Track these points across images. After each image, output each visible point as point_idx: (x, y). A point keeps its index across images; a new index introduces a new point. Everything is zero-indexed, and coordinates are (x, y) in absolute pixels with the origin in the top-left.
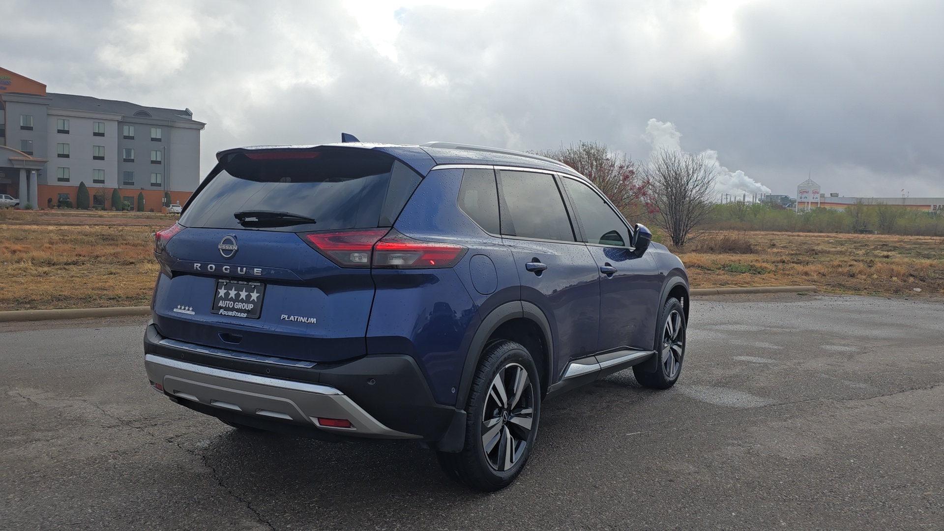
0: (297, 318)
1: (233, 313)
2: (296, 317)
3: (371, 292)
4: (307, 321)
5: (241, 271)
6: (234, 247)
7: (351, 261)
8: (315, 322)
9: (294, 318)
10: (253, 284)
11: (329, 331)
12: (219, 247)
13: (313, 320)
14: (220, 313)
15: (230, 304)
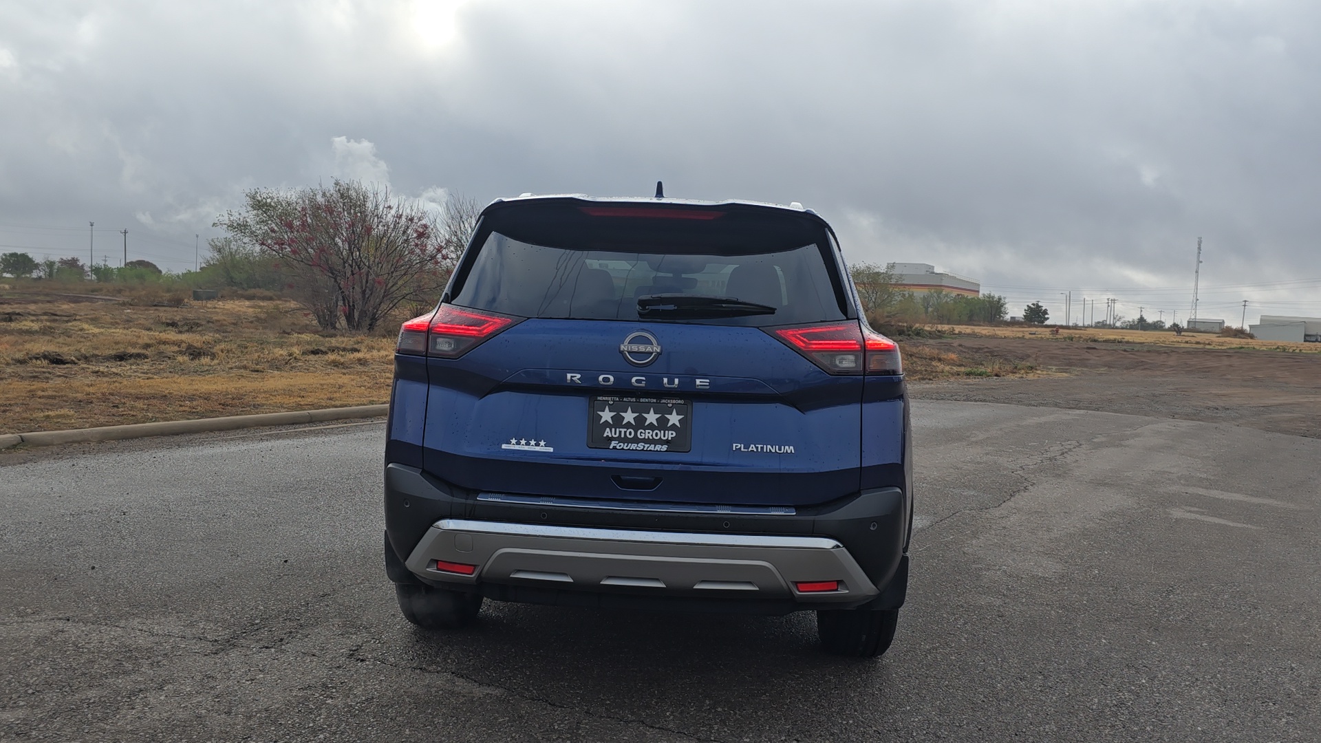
0: (762, 448)
1: (639, 445)
2: (759, 446)
3: (855, 408)
4: (780, 449)
5: (671, 381)
6: (655, 348)
7: (836, 366)
8: (793, 452)
9: (757, 448)
10: (670, 403)
11: (816, 462)
12: (622, 347)
13: (791, 449)
14: (611, 447)
15: (630, 433)
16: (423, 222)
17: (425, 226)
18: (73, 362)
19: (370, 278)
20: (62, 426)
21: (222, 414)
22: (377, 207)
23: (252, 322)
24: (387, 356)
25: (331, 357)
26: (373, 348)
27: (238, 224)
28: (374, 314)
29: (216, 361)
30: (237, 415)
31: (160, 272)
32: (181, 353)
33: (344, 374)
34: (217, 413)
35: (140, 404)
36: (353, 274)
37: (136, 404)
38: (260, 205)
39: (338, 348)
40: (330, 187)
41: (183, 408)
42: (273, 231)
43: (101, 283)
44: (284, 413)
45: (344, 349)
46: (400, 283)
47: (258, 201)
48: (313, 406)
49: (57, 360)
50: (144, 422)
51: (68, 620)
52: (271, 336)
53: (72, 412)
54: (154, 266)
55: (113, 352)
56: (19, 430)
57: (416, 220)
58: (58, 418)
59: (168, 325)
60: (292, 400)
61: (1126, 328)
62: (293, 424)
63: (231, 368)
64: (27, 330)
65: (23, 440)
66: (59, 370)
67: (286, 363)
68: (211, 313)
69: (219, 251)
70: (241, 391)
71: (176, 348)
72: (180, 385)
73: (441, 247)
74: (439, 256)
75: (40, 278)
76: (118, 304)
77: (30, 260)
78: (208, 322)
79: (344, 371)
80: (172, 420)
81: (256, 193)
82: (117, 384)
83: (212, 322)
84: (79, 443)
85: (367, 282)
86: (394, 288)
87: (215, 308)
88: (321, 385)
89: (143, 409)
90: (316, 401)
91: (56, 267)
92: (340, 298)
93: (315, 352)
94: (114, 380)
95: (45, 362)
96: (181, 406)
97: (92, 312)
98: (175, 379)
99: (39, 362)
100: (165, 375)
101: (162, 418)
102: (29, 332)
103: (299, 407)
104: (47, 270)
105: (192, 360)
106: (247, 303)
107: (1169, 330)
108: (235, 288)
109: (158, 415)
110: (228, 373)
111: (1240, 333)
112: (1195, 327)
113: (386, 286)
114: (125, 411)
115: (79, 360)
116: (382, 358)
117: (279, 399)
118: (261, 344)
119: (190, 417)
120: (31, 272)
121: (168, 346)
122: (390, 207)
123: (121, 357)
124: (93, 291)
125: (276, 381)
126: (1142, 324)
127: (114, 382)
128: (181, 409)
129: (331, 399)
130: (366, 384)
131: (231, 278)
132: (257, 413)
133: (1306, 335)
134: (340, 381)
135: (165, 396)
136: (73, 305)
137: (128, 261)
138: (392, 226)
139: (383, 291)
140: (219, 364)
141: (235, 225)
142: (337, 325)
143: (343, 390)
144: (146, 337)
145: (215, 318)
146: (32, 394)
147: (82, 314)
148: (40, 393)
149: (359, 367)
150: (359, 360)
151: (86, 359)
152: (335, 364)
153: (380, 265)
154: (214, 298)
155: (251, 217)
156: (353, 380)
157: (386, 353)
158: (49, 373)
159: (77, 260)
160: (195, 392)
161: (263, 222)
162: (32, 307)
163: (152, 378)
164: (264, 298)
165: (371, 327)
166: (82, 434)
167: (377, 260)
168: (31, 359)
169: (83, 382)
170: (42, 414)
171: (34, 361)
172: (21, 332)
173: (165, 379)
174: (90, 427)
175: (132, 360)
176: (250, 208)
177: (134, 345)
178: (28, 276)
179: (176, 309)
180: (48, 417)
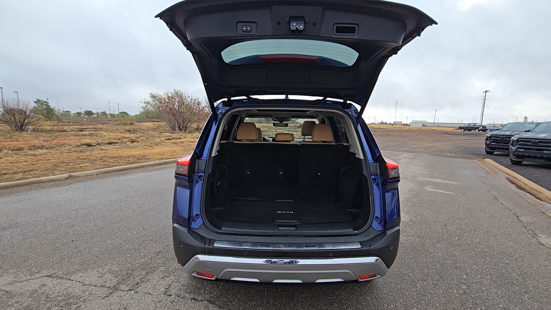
16: (199, 101)
17: (199, 102)
18: (95, 146)
19: (184, 117)
20: (85, 170)
21: (138, 163)
22: (185, 97)
23: (152, 129)
24: (189, 140)
25: (173, 141)
26: (185, 137)
27: (147, 102)
28: (186, 127)
29: (138, 144)
30: (143, 163)
31: (129, 115)
32: (129, 141)
33: (176, 146)
34: (136, 163)
35: (112, 160)
36: (180, 116)
37: (111, 160)
38: (153, 97)
39: (175, 138)
40: (173, 92)
41: (126, 161)
42: (157, 104)
43: (112, 118)
44: (157, 162)
45: (177, 138)
46: (193, 117)
47: (152, 95)
48: (166, 158)
49: (89, 145)
50: (112, 167)
51: (50, 277)
52: (157, 134)
53: (89, 164)
54: (127, 113)
55: (107, 142)
56: (70, 172)
57: (196, 100)
58: (84, 167)
59: (128, 131)
60: (160, 156)
61: (378, 124)
62: (160, 165)
63: (143, 146)
64: (85, 134)
65: (70, 176)
66: (90, 148)
67: (160, 143)
68: (142, 127)
69: (144, 109)
70: (145, 154)
71: (127, 140)
72: (126, 152)
73: (204, 107)
74: (204, 110)
75: (95, 117)
76: (115, 125)
77: (92, 112)
78: (140, 130)
79: (176, 145)
80: (121, 166)
81: (152, 93)
82: (106, 153)
83: (141, 130)
84: (90, 175)
85: (184, 118)
86: (191, 119)
87: (143, 125)
88: (170, 150)
89: (113, 162)
90: (167, 156)
91: (99, 114)
92: (176, 122)
93: (168, 139)
94: (106, 151)
95: (85, 146)
96: (125, 160)
97: (108, 127)
98: (125, 150)
99: (83, 146)
100: (122, 149)
101: (118, 165)
102: (85, 135)
103: (162, 159)
104: (97, 115)
105: (132, 143)
106: (152, 123)
107: (389, 124)
108: (149, 119)
109: (117, 164)
110: (142, 148)
111: (407, 125)
112: (395, 124)
113: (189, 118)
114: (106, 163)
115: (96, 145)
116: (188, 140)
117: (156, 156)
118: (153, 137)
119: (127, 164)
120: (93, 115)
121: (125, 139)
122: (189, 97)
123: (110, 143)
124: (110, 121)
125: (157, 150)
126: (382, 123)
127: (106, 152)
128: (125, 161)
129: (172, 155)
130: (183, 150)
131: (148, 116)
132: (149, 162)
133: (423, 125)
134: (175, 149)
135: (121, 157)
136: (102, 125)
137: (120, 112)
138: (190, 102)
139: (188, 120)
140: (139, 145)
141: (146, 102)
142: (176, 130)
143: (176, 152)
144: (120, 135)
145: (142, 128)
146: (78, 158)
147: (104, 128)
148: (81, 158)
149: (181, 144)
150: (181, 142)
151: (99, 144)
152: (174, 143)
153: (187, 113)
154: (143, 122)
155: (150, 100)
156: (179, 148)
157: (189, 139)
158: (86, 150)
159: (105, 112)
160: (130, 155)
161: (154, 101)
162: (90, 126)
163: (118, 150)
164: (157, 122)
165: (185, 130)
166: (91, 172)
167: (186, 112)
168: (81, 145)
169: (96, 152)
170: (79, 166)
171: (82, 146)
172: (83, 135)
173: (122, 151)
174: (94, 170)
175: (113, 144)
176: (150, 97)
177: (115, 139)
178: (92, 116)
179: (131, 126)
180: (81, 167)
